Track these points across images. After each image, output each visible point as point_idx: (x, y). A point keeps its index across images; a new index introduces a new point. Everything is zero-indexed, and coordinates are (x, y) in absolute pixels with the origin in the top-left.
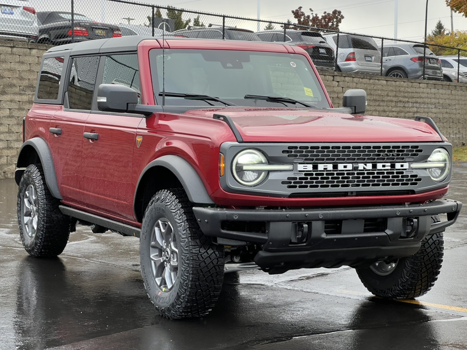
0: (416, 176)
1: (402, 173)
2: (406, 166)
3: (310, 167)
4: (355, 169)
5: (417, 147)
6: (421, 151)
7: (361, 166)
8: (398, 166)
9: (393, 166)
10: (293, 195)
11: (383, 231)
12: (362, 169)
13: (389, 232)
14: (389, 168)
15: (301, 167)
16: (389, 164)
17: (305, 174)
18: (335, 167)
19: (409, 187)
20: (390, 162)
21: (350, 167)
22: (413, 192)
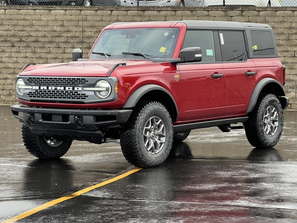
0: (85, 94)
1: (77, 92)
2: (80, 89)
3: (37, 88)
4: (56, 89)
5: (85, 79)
6: (87, 81)
7: (58, 88)
8: (76, 89)
9: (73, 89)
10: (31, 101)
11: (68, 121)
12: (59, 89)
13: (69, 122)
14: (72, 89)
15: (34, 87)
16: (72, 88)
17: (36, 91)
18: (48, 88)
19: (81, 100)
20: (72, 87)
21: (53, 88)
22: (83, 103)
